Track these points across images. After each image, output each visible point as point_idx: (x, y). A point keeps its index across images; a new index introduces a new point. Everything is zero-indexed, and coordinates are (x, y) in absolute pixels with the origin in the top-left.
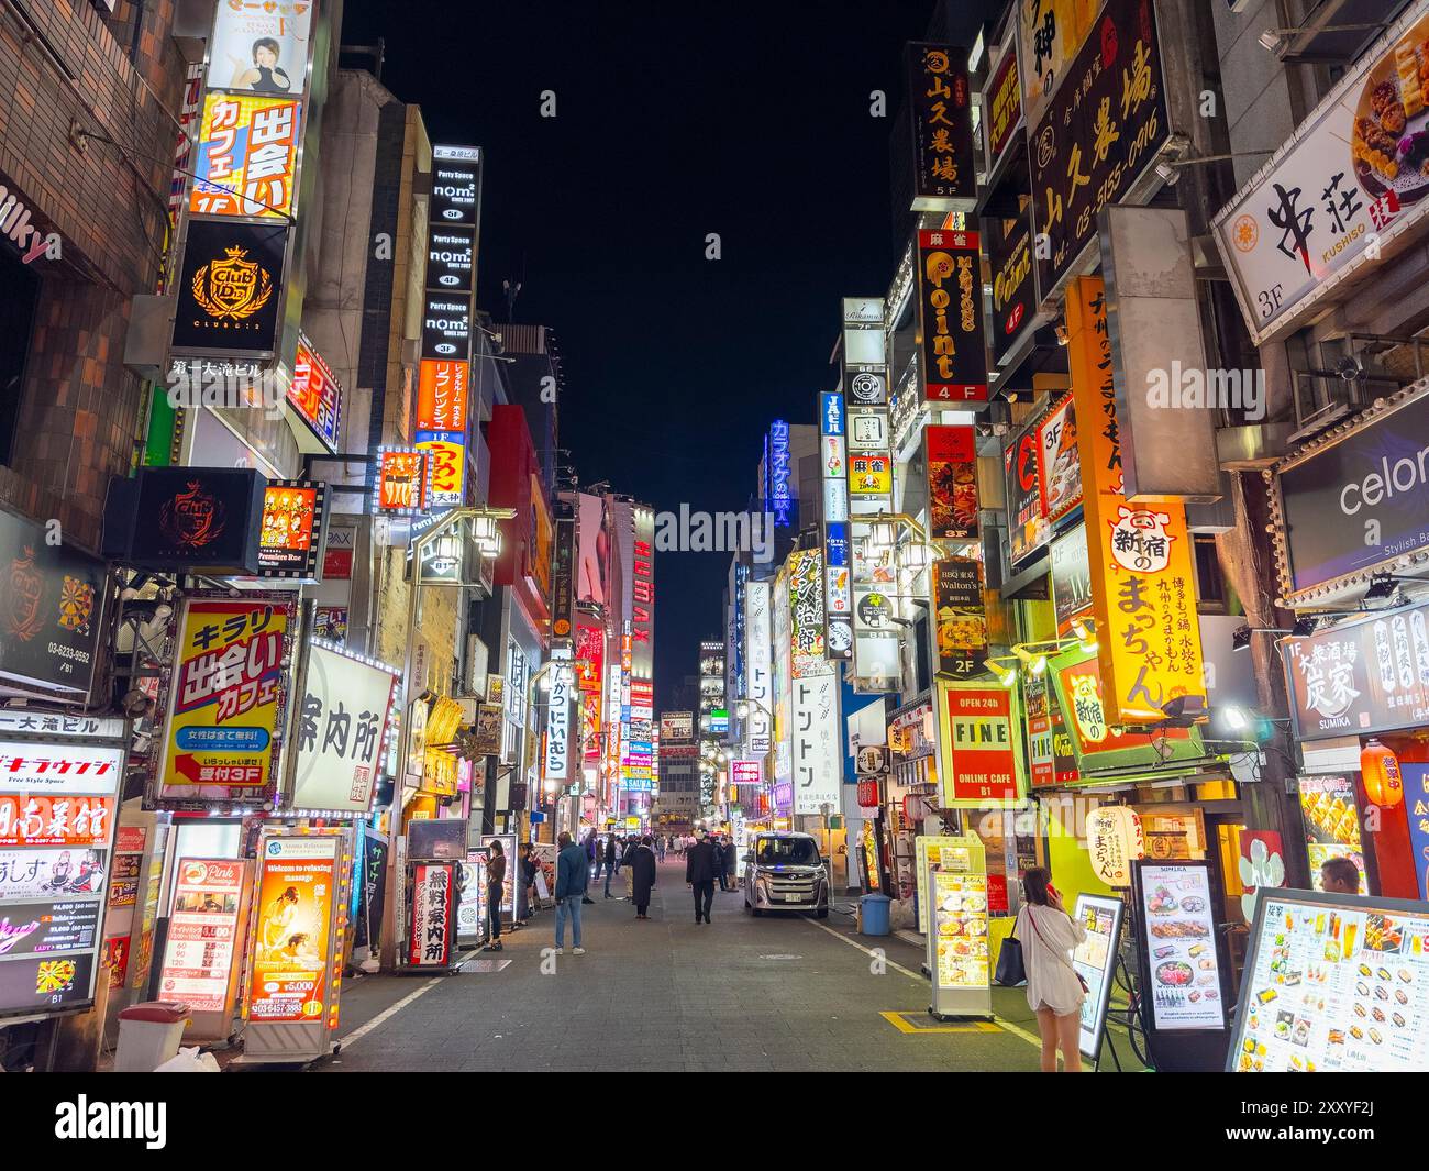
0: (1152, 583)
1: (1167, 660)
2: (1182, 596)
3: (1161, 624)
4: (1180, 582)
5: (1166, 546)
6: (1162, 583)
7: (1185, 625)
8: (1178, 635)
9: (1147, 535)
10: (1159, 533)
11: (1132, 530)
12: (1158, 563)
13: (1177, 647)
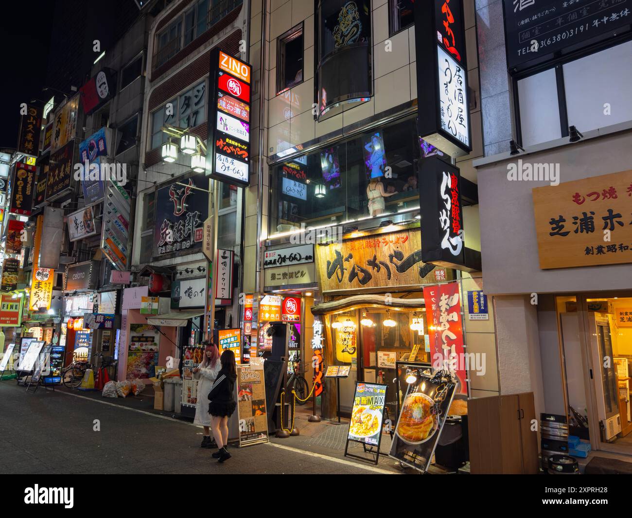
0: (43, 283)
1: (43, 299)
2: (50, 286)
3: (44, 292)
4: (50, 283)
5: (48, 276)
6: (46, 283)
7: (49, 292)
8: (47, 294)
9: (44, 273)
10: (47, 273)
11: (41, 272)
12: (46, 279)
13: (46, 296)
